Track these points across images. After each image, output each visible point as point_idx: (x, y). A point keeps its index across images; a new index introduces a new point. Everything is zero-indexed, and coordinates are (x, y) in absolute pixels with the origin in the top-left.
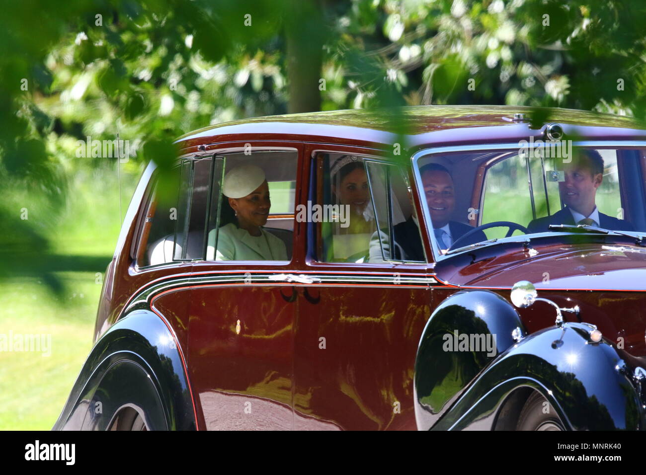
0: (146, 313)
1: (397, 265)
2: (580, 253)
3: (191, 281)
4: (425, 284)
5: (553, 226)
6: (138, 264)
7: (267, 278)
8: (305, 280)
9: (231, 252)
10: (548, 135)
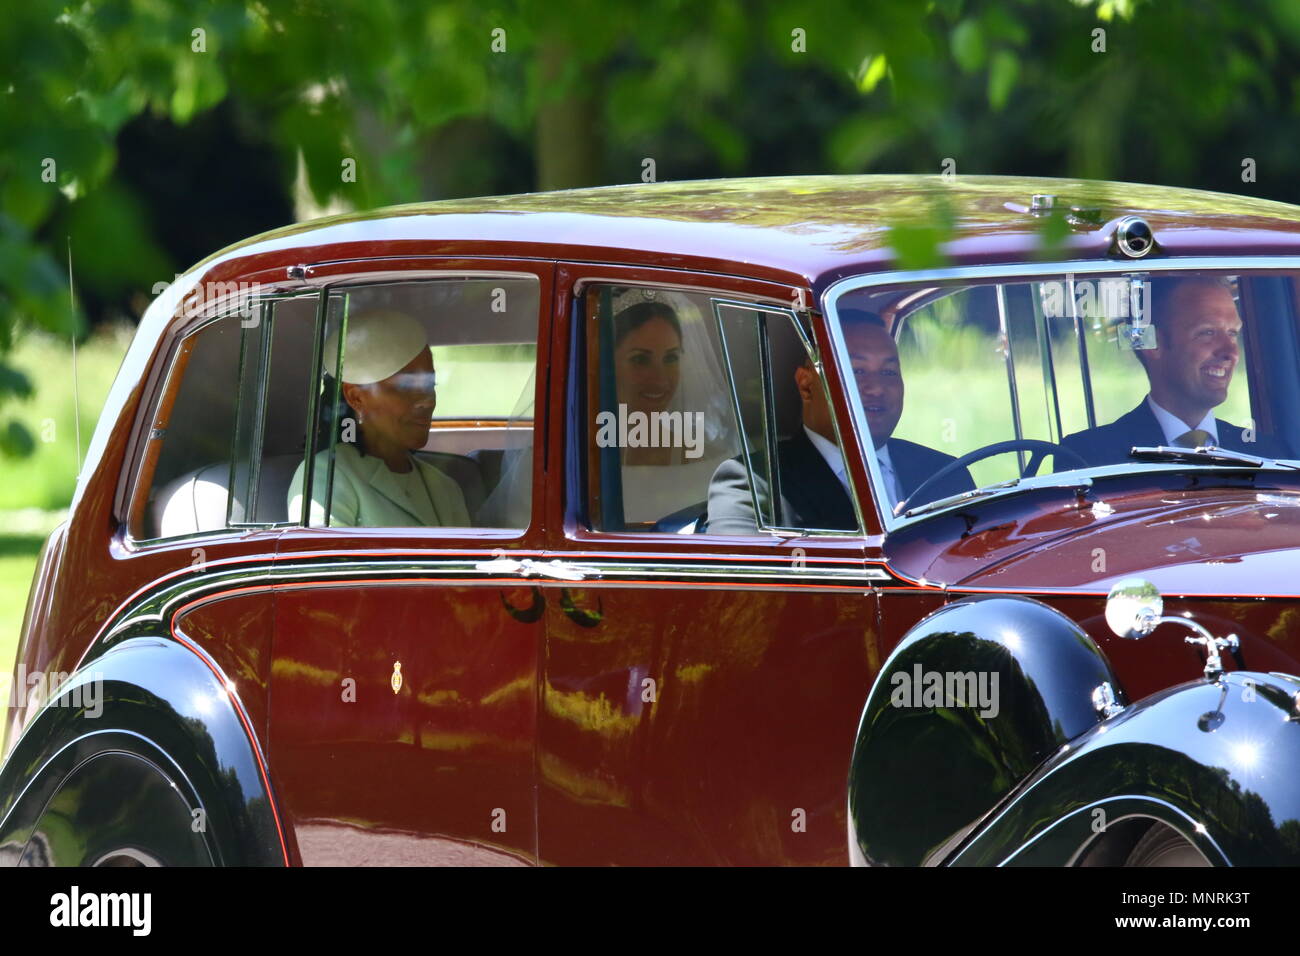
0: (162, 645)
1: (788, 538)
2: (1200, 511)
3: (274, 572)
4: (863, 584)
5: (1140, 449)
6: (132, 534)
7: (473, 567)
8: (564, 572)
9: (347, 506)
10: (1120, 243)
